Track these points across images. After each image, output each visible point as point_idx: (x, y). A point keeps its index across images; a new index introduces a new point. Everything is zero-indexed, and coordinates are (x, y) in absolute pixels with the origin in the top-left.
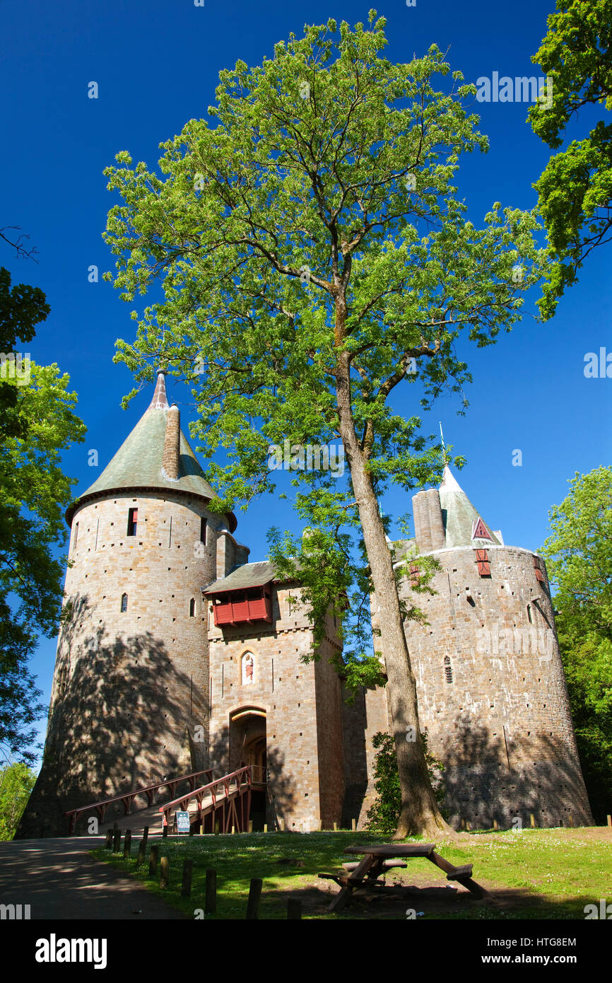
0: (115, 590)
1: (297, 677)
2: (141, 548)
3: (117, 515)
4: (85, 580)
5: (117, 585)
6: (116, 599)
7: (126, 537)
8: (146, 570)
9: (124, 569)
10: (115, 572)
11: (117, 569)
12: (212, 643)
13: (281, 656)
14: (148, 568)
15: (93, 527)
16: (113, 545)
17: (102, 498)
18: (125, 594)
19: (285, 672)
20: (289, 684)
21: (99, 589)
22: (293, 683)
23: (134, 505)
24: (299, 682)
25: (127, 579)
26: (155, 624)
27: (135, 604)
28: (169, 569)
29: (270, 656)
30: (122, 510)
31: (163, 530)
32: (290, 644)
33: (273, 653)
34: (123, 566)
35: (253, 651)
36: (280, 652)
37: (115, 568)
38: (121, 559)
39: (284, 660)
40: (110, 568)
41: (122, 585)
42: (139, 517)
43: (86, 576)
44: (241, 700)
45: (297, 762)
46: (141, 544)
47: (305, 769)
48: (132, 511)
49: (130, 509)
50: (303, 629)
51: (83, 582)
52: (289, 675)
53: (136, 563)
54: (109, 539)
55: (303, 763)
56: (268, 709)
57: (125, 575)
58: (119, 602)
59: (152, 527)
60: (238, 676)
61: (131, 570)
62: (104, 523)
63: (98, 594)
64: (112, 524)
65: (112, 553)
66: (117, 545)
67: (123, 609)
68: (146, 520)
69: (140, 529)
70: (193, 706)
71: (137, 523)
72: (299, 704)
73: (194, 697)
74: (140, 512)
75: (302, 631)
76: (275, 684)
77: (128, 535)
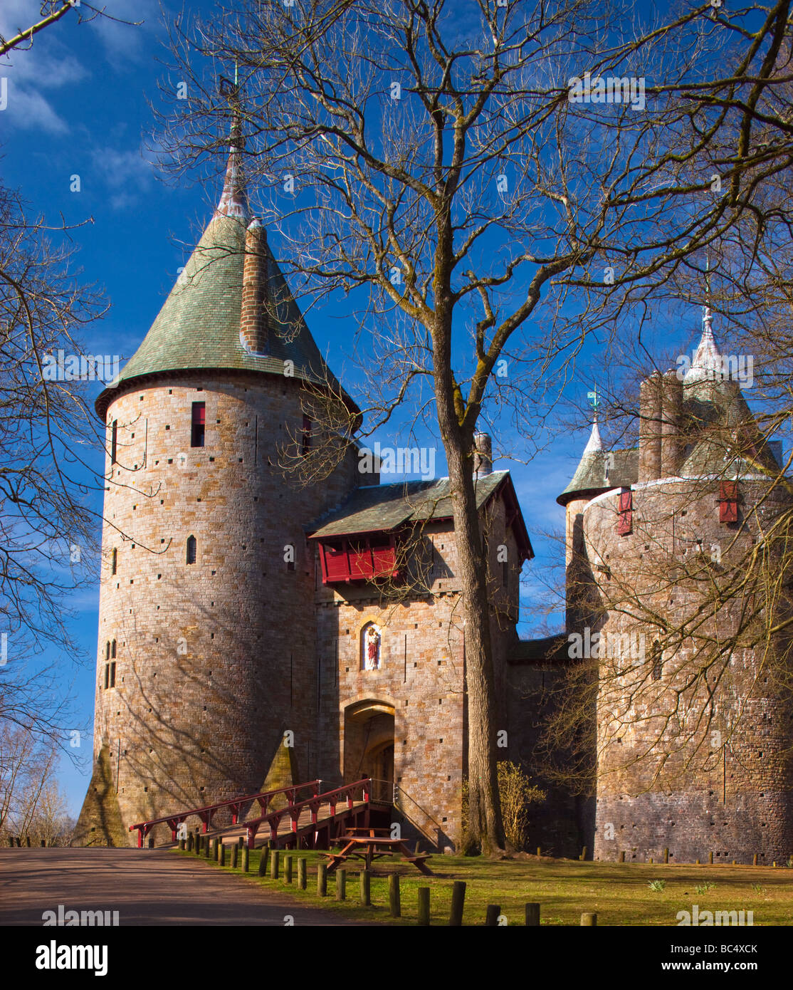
0: (177, 530)
1: (439, 663)
2: (212, 467)
3: (175, 413)
4: (133, 514)
5: (180, 523)
6: (179, 544)
7: (190, 448)
8: (221, 501)
9: (189, 499)
10: (177, 504)
11: (179, 500)
12: (320, 610)
13: (417, 632)
14: (224, 498)
15: (140, 430)
16: (170, 461)
17: (150, 384)
18: (192, 537)
19: (422, 655)
20: (427, 672)
21: (155, 528)
22: (433, 671)
23: (199, 398)
24: (442, 669)
25: (193, 513)
26: (236, 582)
27: (207, 552)
28: (255, 500)
29: (402, 631)
30: (181, 406)
31: (243, 437)
32: (432, 615)
33: (407, 627)
34: (188, 495)
35: (378, 623)
36: (416, 625)
37: (175, 497)
38: (183, 485)
39: (422, 638)
40: (169, 497)
41: (187, 523)
42: (207, 417)
43: (135, 508)
44: (360, 691)
45: (435, 777)
46: (212, 459)
47: (445, 786)
48: (198, 408)
49: (194, 404)
50: (450, 594)
51: (130, 517)
52: (429, 659)
53: (206, 490)
54: (165, 451)
55: (442, 778)
56: (398, 704)
57: (191, 508)
58: (184, 548)
59: (228, 432)
60: (358, 658)
61: (199, 500)
62: (155, 425)
63: (154, 535)
64: (168, 428)
65: (169, 474)
66: (177, 461)
67: (191, 560)
68: (219, 422)
69: (210, 436)
70: (294, 697)
71: (204, 426)
72: (440, 700)
73: (296, 685)
74: (209, 409)
75: (449, 596)
76: (408, 670)
77: (192, 446)
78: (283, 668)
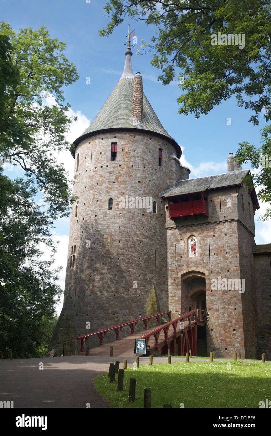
0: (104, 196)
1: (227, 253)
2: (120, 168)
3: (104, 147)
4: (85, 190)
5: (105, 193)
6: (105, 202)
7: (110, 161)
8: (124, 183)
9: (109, 182)
10: (104, 184)
11: (105, 183)
12: (168, 231)
13: (215, 239)
14: (125, 181)
15: (89, 156)
16: (102, 167)
17: (94, 137)
18: (111, 198)
19: (217, 249)
20: (221, 257)
21: (94, 195)
22: (224, 256)
23: (114, 140)
24: (228, 256)
25: (111, 188)
26: (130, 218)
27: (117, 205)
28: (139, 182)
29: (207, 239)
30: (106, 144)
31: (134, 156)
32: (221, 231)
33: (209, 237)
34: (109, 180)
35: (195, 235)
36: (214, 236)
37: (104, 182)
38: (107, 176)
39: (217, 242)
40: (100, 182)
41: (109, 192)
42: (118, 149)
43: (86, 187)
44: (188, 267)
45: (227, 309)
46: (120, 166)
47: (233, 313)
48: (114, 144)
50: (230, 221)
51: (84, 191)
52: (221, 251)
53: (117, 178)
54: (99, 163)
55: (231, 309)
56: (207, 273)
57: (110, 186)
58: (107, 203)
59: (127, 154)
60: (186, 252)
61: (114, 183)
62: (95, 153)
63: (94, 198)
64: (101, 153)
65: (101, 172)
66: (104, 167)
67: (110, 208)
68: (123, 150)
69: (119, 156)
70: (157, 270)
71: (116, 152)
72: (228, 270)
73: (157, 264)
74: (119, 145)
75: (229, 222)
76: (211, 257)
77: (111, 160)
78: (152, 257)
